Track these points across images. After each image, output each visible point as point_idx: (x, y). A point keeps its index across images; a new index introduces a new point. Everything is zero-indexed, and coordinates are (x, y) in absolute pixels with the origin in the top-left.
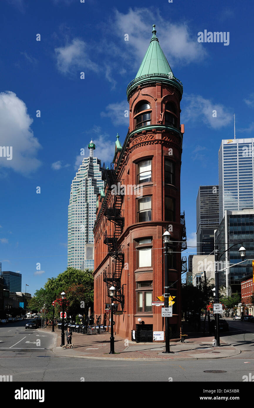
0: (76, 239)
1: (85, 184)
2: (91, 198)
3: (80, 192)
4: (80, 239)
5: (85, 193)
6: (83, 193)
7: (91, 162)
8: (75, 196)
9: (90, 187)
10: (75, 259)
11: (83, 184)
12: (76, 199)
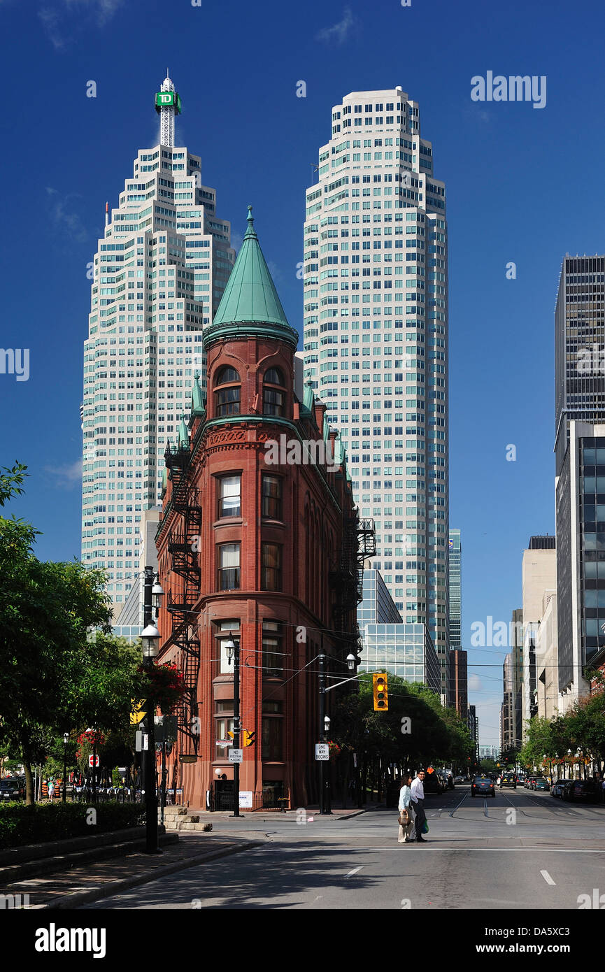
0: (112, 475)
1: (142, 257)
2: (166, 312)
3: (127, 286)
4: (125, 475)
5: (142, 291)
6: (136, 291)
7: (166, 165)
8: (109, 302)
9: (162, 267)
10: (106, 554)
11: (135, 258)
12: (112, 316)
